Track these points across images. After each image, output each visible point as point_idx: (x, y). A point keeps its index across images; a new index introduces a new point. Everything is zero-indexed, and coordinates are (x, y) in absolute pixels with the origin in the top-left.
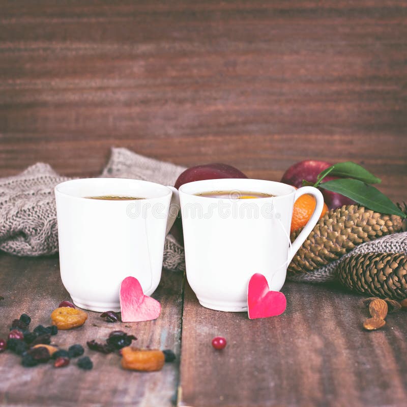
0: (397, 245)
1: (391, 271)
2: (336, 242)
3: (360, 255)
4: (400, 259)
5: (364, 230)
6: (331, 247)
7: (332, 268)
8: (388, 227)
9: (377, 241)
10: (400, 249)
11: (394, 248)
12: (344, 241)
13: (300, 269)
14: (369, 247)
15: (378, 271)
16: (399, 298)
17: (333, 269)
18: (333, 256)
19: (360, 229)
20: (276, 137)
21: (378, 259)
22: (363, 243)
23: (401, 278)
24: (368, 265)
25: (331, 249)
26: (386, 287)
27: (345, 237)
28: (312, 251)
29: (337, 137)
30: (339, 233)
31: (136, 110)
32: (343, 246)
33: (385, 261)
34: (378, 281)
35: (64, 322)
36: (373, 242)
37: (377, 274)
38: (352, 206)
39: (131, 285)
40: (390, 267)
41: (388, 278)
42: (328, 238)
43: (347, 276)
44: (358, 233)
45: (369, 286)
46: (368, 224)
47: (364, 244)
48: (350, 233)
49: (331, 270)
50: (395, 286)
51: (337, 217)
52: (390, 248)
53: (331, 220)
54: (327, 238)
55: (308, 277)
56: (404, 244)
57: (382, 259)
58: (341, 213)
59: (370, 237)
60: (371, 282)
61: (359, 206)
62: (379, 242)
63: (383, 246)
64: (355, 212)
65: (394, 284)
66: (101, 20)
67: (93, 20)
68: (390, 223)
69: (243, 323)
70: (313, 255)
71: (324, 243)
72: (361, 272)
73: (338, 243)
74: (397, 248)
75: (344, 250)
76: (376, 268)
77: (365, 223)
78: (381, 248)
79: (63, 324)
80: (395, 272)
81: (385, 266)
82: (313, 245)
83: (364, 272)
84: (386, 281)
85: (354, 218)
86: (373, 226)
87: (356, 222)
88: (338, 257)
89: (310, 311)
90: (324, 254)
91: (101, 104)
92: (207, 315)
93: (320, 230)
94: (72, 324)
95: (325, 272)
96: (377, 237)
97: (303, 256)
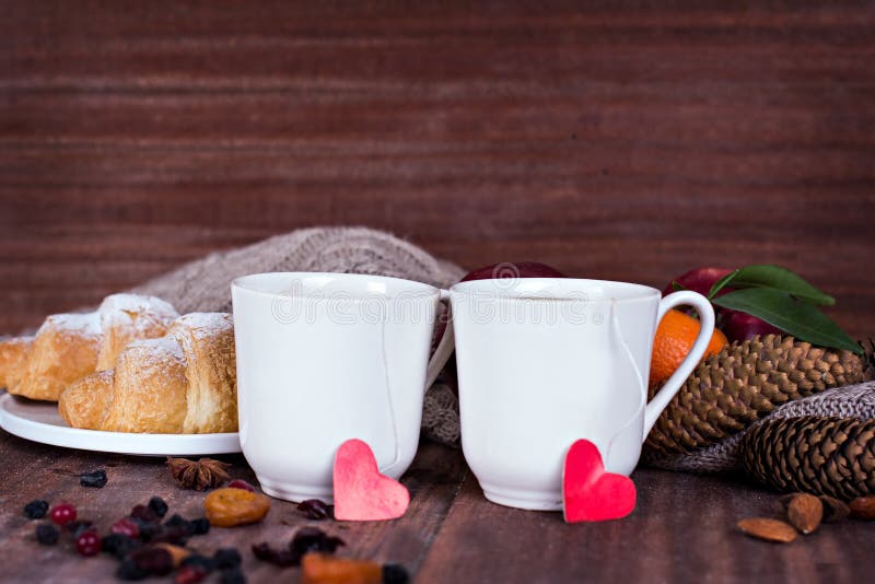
0: (850, 405)
1: (833, 447)
2: (739, 397)
3: (781, 420)
4: (851, 426)
5: (790, 378)
6: (729, 406)
7: (732, 445)
8: (836, 376)
9: (814, 398)
10: (855, 412)
11: (844, 411)
12: (753, 397)
13: (673, 445)
14: (799, 408)
15: (811, 448)
16: (847, 498)
17: (734, 447)
18: (733, 422)
19: (785, 376)
20: (666, 244)
21: (811, 426)
22: (788, 401)
23: (852, 460)
24: (794, 438)
25: (729, 411)
26: (824, 476)
27: (755, 390)
28: (695, 411)
29: (769, 247)
30: (746, 381)
31: (430, 194)
32: (752, 406)
33: (824, 430)
34: (811, 466)
35: (224, 512)
36: (807, 399)
37: (809, 454)
38: (771, 336)
39: (355, 454)
40: (833, 441)
41: (828, 461)
42: (726, 389)
43: (756, 458)
44: (780, 383)
45: (795, 476)
46: (799, 367)
47: (790, 404)
48: (766, 383)
49: (731, 449)
50: (842, 475)
51: (742, 353)
52: (836, 409)
53: (732, 359)
54: (722, 390)
55: (689, 461)
56: (861, 404)
57: (819, 428)
58: (751, 348)
59: (803, 392)
60: (798, 468)
61: (785, 336)
62: (817, 400)
63: (824, 407)
64: (775, 347)
65: (838, 471)
66: (376, 42)
67: (363, 43)
68: (840, 369)
69: (552, 528)
70: (696, 419)
71: (719, 399)
72: (781, 449)
73: (743, 401)
74: (849, 411)
75: (755, 413)
76: (807, 442)
77: (793, 366)
78: (820, 411)
79: (222, 516)
80: (843, 449)
81: (824, 440)
82: (698, 402)
83: (786, 451)
84: (825, 466)
85: (773, 356)
86: (807, 373)
87: (777, 362)
88: (742, 426)
89: (681, 514)
90: (717, 419)
91: (375, 184)
92: (490, 514)
93: (711, 376)
94: (240, 517)
95: (720, 452)
96: (815, 391)
97: (679, 421)
